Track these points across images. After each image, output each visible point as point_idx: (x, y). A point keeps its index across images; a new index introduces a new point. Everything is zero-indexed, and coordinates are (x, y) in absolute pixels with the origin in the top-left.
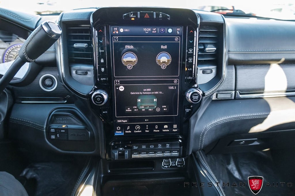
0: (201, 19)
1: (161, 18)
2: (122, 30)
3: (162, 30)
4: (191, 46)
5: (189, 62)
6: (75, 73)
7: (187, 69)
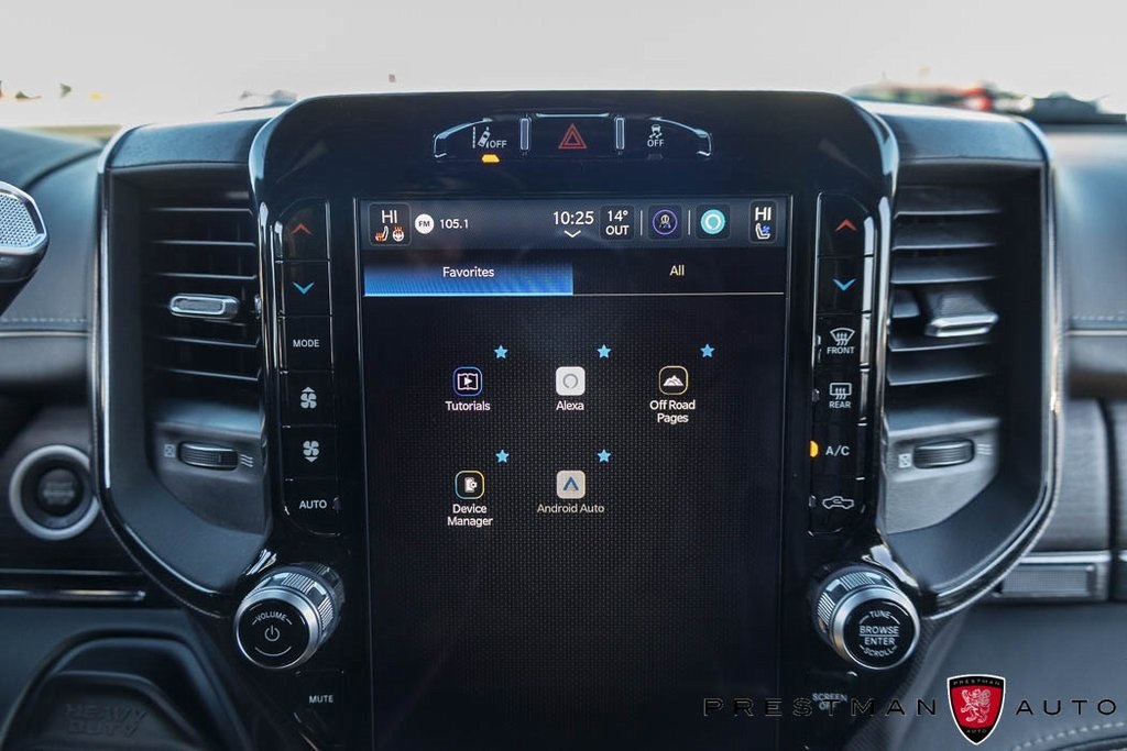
0: (905, 148)
1: (656, 149)
2: (424, 224)
3: (665, 220)
4: (846, 310)
5: (832, 404)
6: (173, 455)
7: (822, 450)
